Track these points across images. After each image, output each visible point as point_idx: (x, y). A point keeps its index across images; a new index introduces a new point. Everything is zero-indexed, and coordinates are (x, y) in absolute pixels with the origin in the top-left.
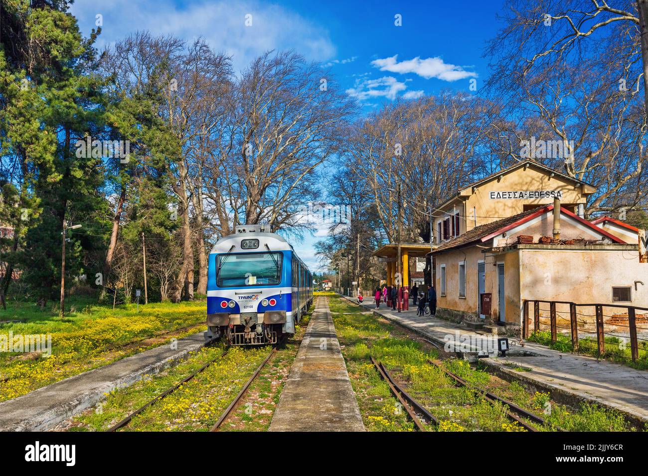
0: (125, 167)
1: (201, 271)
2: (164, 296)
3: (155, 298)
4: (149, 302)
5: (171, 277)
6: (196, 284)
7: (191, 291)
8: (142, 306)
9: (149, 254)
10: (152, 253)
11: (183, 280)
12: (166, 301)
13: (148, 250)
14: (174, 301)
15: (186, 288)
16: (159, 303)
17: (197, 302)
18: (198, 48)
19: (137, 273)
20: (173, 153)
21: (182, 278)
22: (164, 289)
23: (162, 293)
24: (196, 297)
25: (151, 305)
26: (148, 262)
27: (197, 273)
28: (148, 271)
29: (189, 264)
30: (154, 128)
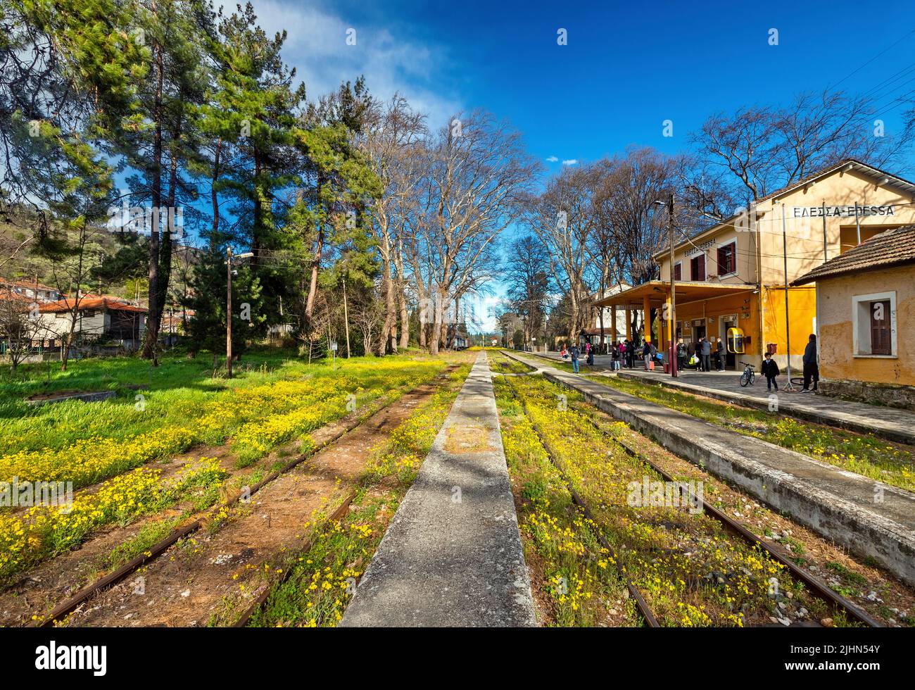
0: (321, 202)
1: (403, 327)
2: (368, 349)
3: (358, 351)
4: (351, 356)
5: (373, 329)
6: (399, 339)
7: (394, 345)
8: (343, 361)
9: (351, 304)
10: (353, 302)
11: (386, 335)
12: (369, 355)
13: (349, 300)
14: (377, 355)
15: (389, 343)
16: (362, 358)
17: (400, 356)
18: (396, 103)
19: (339, 325)
20: (373, 189)
21: (385, 331)
22: (367, 343)
23: (366, 346)
24: (400, 351)
25: (353, 359)
26: (350, 313)
27: (399, 328)
28: (350, 322)
29: (391, 320)
30: (352, 160)
